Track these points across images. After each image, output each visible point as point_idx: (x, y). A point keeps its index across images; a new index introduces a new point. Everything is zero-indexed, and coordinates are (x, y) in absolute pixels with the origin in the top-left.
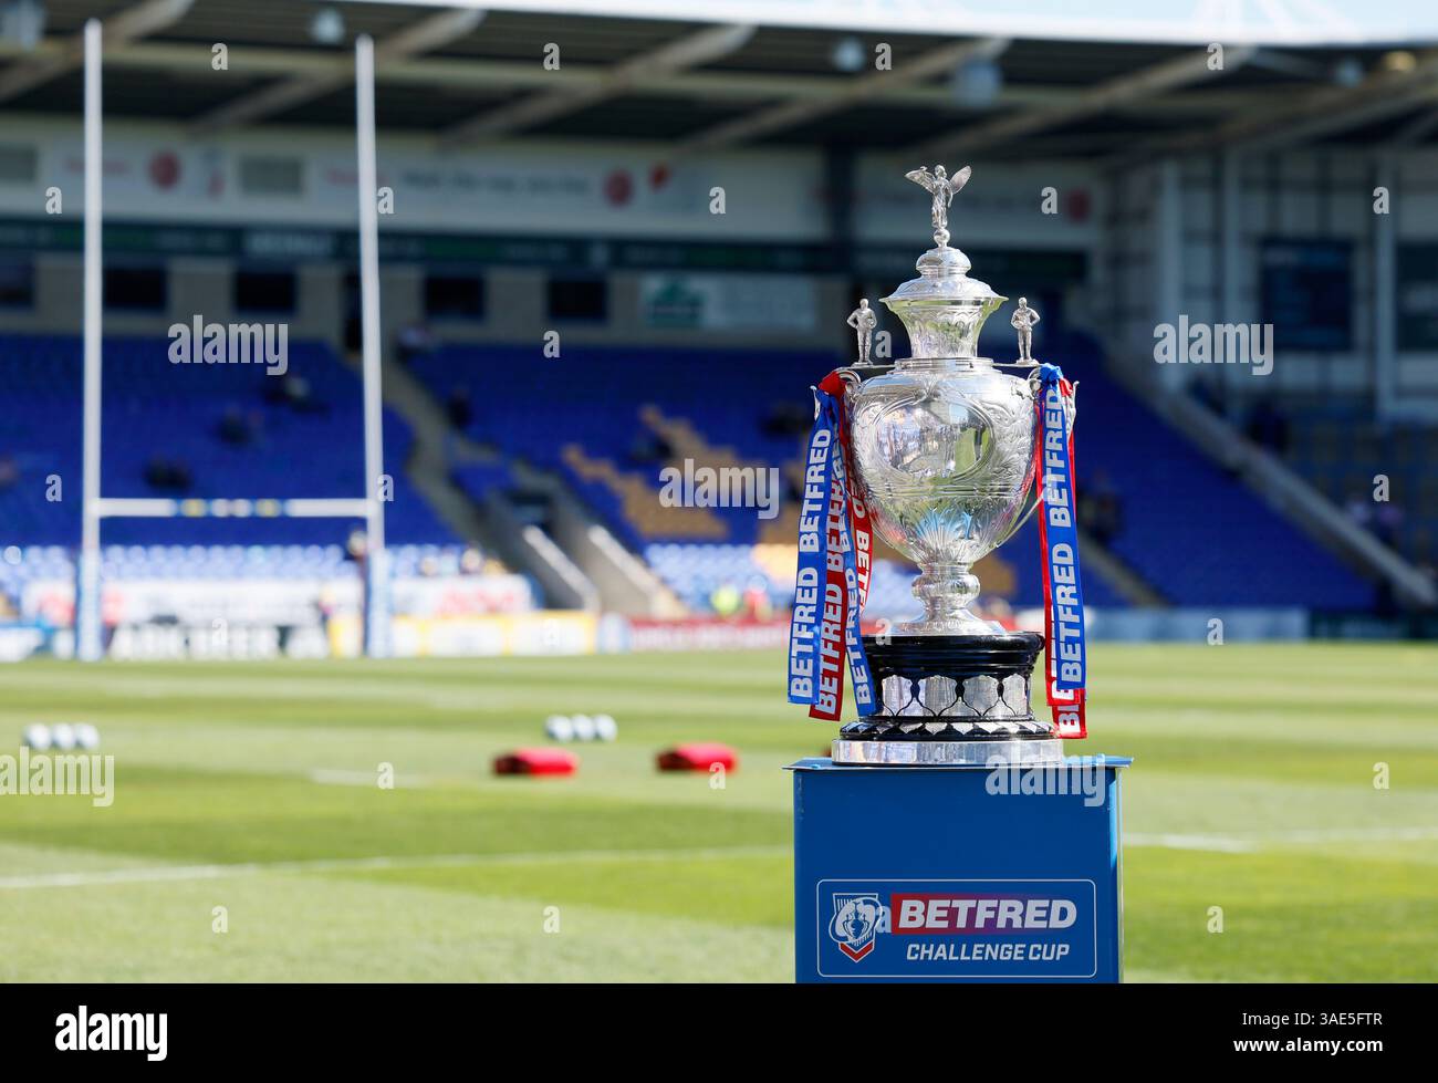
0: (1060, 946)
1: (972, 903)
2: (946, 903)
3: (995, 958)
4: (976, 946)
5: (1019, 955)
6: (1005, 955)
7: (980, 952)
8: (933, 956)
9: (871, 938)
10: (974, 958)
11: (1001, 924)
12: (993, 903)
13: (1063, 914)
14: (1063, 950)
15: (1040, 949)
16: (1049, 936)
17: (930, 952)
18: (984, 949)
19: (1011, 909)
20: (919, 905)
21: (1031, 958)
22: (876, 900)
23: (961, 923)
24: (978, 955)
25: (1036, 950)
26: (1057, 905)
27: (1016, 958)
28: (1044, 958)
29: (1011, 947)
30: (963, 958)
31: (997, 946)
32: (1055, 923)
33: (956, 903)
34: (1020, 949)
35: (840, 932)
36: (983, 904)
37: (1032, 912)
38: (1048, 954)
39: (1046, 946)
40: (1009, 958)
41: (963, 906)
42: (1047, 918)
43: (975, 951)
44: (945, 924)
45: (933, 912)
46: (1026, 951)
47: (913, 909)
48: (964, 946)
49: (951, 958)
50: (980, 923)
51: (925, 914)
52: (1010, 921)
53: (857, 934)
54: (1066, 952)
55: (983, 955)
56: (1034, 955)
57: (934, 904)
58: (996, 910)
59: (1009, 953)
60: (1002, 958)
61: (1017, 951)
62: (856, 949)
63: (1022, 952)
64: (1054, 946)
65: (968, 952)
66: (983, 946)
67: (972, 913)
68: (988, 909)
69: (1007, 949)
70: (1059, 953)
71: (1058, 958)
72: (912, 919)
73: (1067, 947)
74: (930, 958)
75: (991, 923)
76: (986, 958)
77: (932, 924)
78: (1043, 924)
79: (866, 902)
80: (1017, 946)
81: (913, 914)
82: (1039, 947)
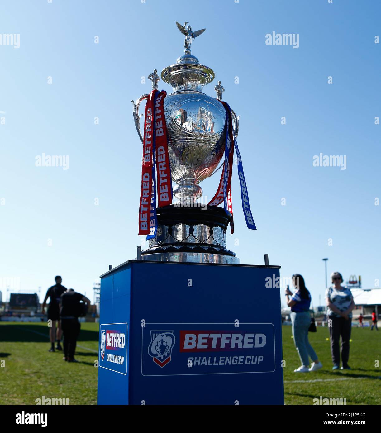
0: (259, 357)
1: (219, 335)
2: (206, 335)
3: (230, 364)
4: (221, 358)
5: (241, 362)
6: (235, 362)
7: (223, 361)
8: (200, 364)
9: (169, 355)
10: (220, 364)
11: (233, 346)
12: (229, 335)
13: (261, 340)
14: (260, 359)
15: (250, 358)
16: (254, 352)
17: (199, 361)
18: (225, 359)
19: (237, 338)
20: (194, 336)
21: (246, 363)
22: (172, 334)
23: (214, 346)
24: (222, 362)
25: (249, 360)
26: (258, 336)
27: (239, 363)
28: (253, 363)
29: (237, 358)
30: (215, 364)
31: (231, 357)
32: (257, 345)
33: (212, 336)
34: (241, 359)
35: (154, 351)
36: (225, 336)
37: (247, 340)
38: (254, 361)
39: (253, 357)
40: (236, 364)
41: (215, 337)
42: (253, 343)
43: (221, 361)
44: (206, 347)
45: (200, 340)
46: (244, 359)
47: (191, 339)
48: (215, 358)
49: (209, 364)
50: (223, 346)
51: (197, 341)
52: (236, 345)
53: (162, 352)
54: (262, 360)
55: (224, 362)
56: (248, 362)
57: (201, 336)
58: (230, 339)
59: (236, 361)
60: (233, 364)
61: (240, 360)
62: (162, 360)
63: (242, 360)
64: (256, 357)
65: (218, 361)
66: (224, 357)
67: (219, 340)
68: (227, 338)
69: (235, 359)
70: (259, 360)
71: (258, 363)
72: (190, 344)
73: (262, 357)
74: (199, 365)
75: (228, 345)
76: (226, 364)
77: (200, 346)
78: (251, 346)
79: (167, 335)
80: (240, 357)
81: (190, 341)
82: (250, 357)
